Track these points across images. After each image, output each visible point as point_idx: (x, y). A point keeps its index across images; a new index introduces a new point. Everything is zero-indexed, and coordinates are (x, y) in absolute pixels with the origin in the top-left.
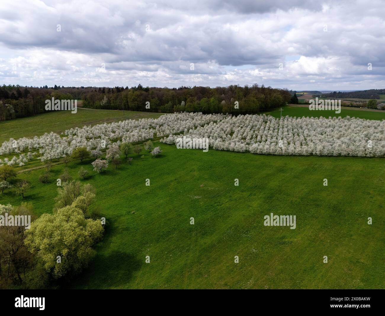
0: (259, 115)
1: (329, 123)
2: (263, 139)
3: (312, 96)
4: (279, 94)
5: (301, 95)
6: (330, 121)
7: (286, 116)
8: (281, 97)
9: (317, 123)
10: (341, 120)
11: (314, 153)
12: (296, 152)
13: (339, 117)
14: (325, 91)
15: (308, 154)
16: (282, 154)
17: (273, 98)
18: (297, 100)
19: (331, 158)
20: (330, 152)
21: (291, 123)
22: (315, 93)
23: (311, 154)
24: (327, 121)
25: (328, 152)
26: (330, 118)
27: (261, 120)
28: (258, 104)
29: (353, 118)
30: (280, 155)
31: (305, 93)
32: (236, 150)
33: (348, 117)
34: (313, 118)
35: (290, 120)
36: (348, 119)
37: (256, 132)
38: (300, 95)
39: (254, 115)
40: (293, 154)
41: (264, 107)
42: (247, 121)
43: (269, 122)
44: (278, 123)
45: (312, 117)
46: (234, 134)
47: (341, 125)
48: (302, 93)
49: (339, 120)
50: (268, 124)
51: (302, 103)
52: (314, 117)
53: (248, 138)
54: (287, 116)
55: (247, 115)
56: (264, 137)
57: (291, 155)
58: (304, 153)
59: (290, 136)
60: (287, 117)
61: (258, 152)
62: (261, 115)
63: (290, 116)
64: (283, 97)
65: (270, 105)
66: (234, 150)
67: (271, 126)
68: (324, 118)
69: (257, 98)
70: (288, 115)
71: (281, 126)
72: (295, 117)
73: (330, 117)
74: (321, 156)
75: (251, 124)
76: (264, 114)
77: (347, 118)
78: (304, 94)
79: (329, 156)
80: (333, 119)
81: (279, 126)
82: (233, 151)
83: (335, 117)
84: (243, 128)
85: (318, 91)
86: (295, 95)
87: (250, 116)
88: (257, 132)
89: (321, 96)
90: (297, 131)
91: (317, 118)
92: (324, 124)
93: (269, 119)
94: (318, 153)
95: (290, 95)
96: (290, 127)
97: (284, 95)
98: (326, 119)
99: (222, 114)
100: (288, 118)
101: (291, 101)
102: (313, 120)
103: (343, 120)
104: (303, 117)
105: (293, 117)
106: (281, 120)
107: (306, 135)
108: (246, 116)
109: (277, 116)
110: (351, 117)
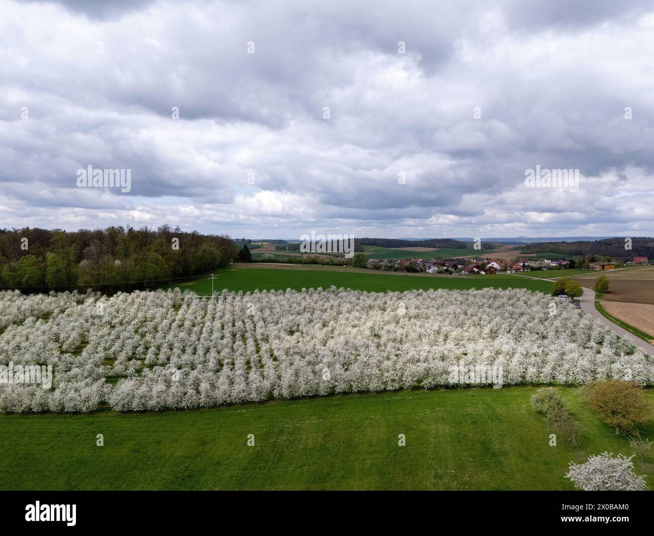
0: (166, 291)
1: (303, 303)
2: (162, 357)
3: (275, 248)
4: (212, 245)
5: (259, 247)
6: (304, 298)
7: (223, 291)
8: (216, 251)
9: (281, 303)
10: (323, 295)
11: (276, 393)
12: (234, 394)
13: (319, 288)
14: (293, 241)
15: (263, 398)
16: (199, 404)
17: (200, 253)
18: (250, 255)
19: (316, 402)
20: (311, 387)
21: (230, 307)
22: (279, 243)
23: (270, 397)
24: (298, 297)
25: (308, 387)
26: (304, 292)
27: (168, 302)
28: (166, 267)
29: (341, 289)
30: (193, 406)
31: (264, 243)
32: (69, 407)
33: (333, 287)
34: (275, 292)
35: (229, 299)
36: (333, 292)
37: (148, 337)
38: (256, 246)
39: (153, 292)
40: (225, 402)
41: (181, 272)
42: (133, 310)
43: (184, 306)
44: (205, 308)
45: (272, 291)
46: (85, 349)
47: (325, 307)
48: (260, 244)
49: (319, 293)
50: (181, 312)
51: (258, 259)
52: (276, 290)
53: (122, 357)
54: (225, 290)
55: (137, 292)
56: (165, 349)
57: (222, 405)
58: (254, 396)
59: (225, 341)
60: (225, 293)
61: (135, 405)
62: (170, 289)
63: (230, 291)
64: (221, 251)
65: (193, 268)
66: (63, 408)
67: (186, 316)
68: (294, 290)
69: (162, 255)
70: (227, 288)
71: (209, 316)
72: (241, 292)
73: (304, 289)
74: (294, 399)
75: (140, 315)
76: (177, 289)
77: (331, 289)
78: (262, 244)
79: (310, 397)
80: (309, 292)
81: (203, 317)
82: (62, 412)
83: (312, 289)
84: (116, 329)
85: (283, 241)
86: (245, 247)
87: (143, 294)
88: (151, 335)
89: (287, 248)
90: (242, 326)
91: (280, 291)
92: (294, 305)
93: (187, 297)
94: (285, 393)
95: (235, 247)
96: (228, 316)
97: (222, 247)
98: (297, 294)
99: (75, 291)
100: (227, 294)
101: (239, 257)
102: (273, 298)
103: (325, 293)
104: (256, 291)
105: (237, 292)
106: (212, 301)
107: (259, 337)
108: (133, 295)
109: (204, 292)
110: (338, 288)
